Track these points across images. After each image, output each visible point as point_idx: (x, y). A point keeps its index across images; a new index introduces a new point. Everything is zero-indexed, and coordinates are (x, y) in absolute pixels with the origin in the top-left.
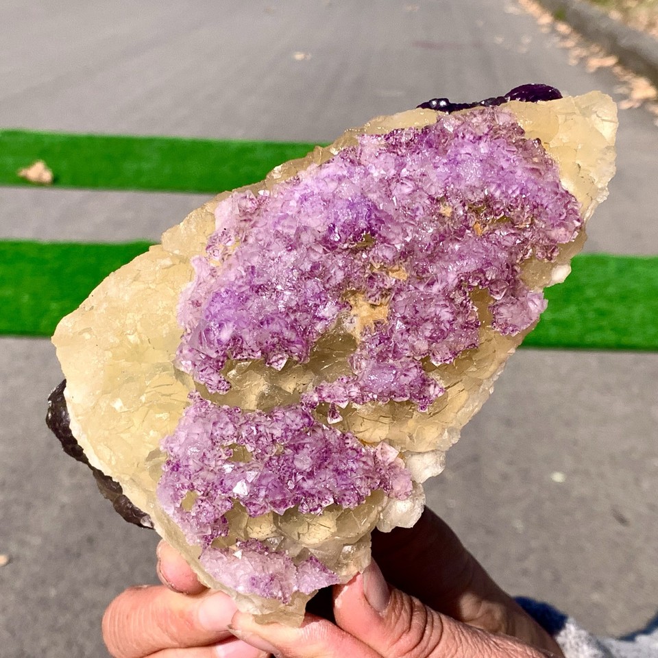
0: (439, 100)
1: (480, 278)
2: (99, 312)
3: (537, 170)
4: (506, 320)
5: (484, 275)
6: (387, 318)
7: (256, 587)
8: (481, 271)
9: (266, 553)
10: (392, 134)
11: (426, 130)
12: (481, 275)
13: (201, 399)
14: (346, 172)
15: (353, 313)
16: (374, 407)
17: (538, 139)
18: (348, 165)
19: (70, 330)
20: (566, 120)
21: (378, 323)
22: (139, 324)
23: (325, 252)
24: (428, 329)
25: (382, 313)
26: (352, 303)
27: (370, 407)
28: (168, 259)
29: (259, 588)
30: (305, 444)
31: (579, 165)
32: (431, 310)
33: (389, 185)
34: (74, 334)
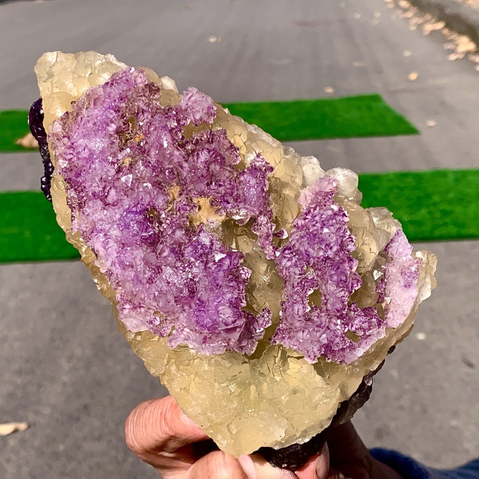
0: (42, 183)
1: (176, 132)
2: (214, 418)
3: (95, 100)
4: (205, 113)
5: (174, 129)
6: (208, 198)
7: (412, 283)
8: (171, 131)
9: (386, 280)
10: (70, 206)
11: (68, 180)
12: (174, 131)
13: (276, 335)
14: (101, 234)
15: (205, 222)
16: (274, 204)
17: (72, 103)
18: (95, 234)
19: (229, 441)
20: (57, 87)
21: (212, 205)
22: (222, 385)
23: (162, 243)
24: (214, 168)
25: (204, 202)
26: (198, 223)
27: (274, 206)
28: (171, 368)
29: (412, 281)
30: (305, 250)
31: (90, 74)
32: (200, 165)
33: (109, 204)
34: (232, 439)
